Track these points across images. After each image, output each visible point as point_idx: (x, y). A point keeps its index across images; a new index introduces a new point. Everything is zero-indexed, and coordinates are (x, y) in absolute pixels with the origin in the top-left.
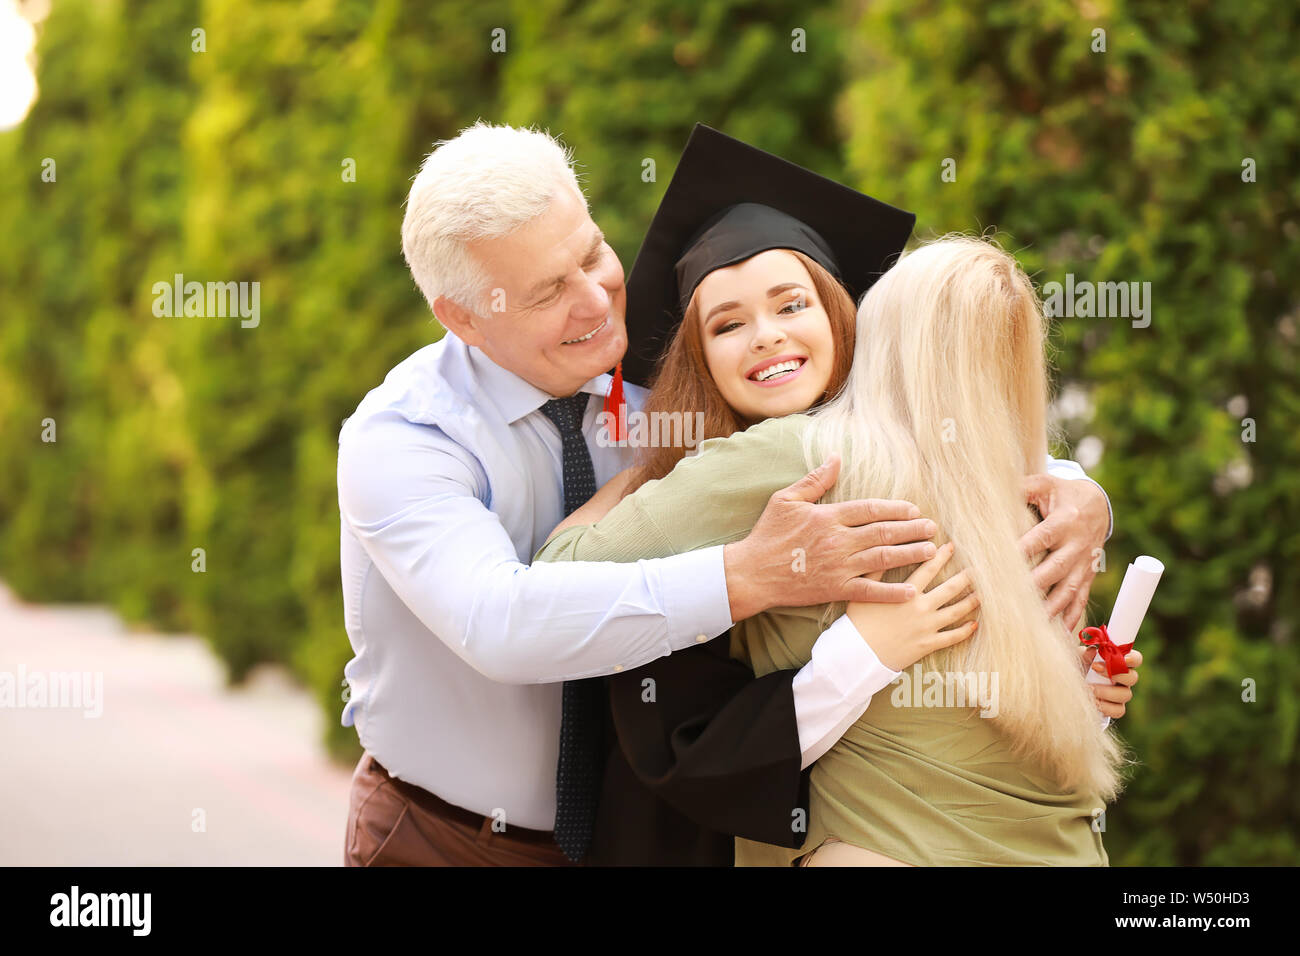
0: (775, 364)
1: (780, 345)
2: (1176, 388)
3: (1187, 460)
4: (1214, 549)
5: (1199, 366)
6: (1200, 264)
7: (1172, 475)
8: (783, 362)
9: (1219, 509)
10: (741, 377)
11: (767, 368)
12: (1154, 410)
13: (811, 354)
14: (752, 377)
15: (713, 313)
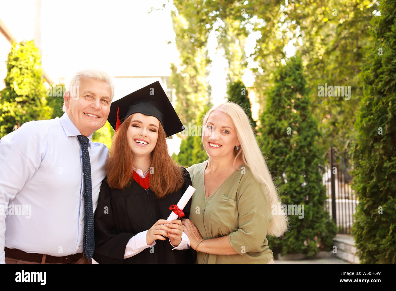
0: (142, 141)
1: (146, 137)
2: (297, 173)
3: (298, 182)
4: (302, 193)
5: (299, 170)
6: (299, 157)
7: (296, 184)
8: (144, 141)
9: (302, 188)
10: (133, 139)
11: (140, 140)
12: (293, 176)
13: (150, 143)
14: (135, 140)
15: (135, 121)
